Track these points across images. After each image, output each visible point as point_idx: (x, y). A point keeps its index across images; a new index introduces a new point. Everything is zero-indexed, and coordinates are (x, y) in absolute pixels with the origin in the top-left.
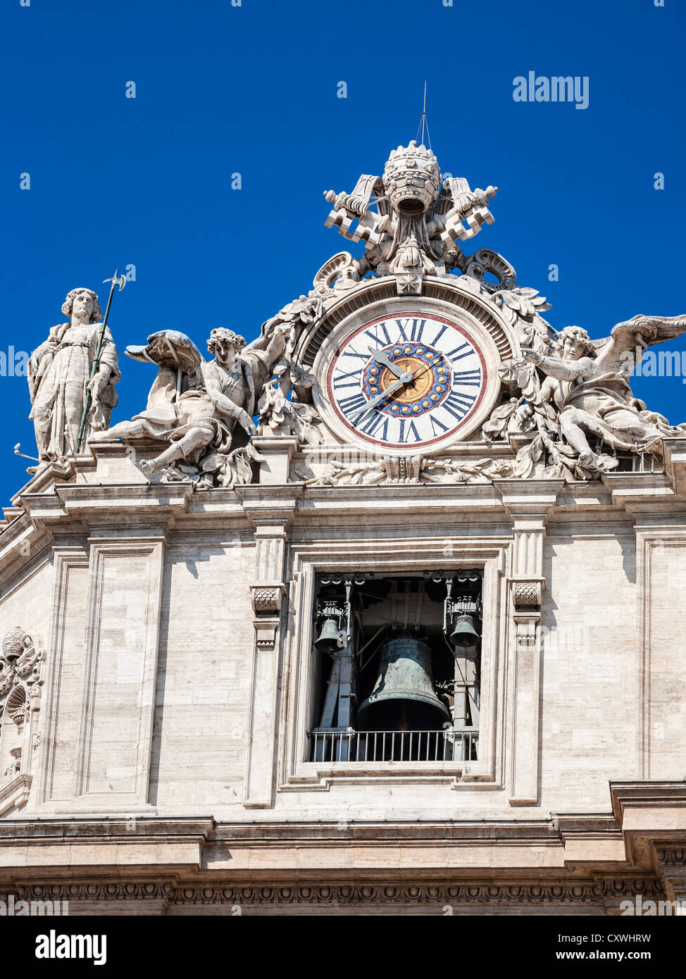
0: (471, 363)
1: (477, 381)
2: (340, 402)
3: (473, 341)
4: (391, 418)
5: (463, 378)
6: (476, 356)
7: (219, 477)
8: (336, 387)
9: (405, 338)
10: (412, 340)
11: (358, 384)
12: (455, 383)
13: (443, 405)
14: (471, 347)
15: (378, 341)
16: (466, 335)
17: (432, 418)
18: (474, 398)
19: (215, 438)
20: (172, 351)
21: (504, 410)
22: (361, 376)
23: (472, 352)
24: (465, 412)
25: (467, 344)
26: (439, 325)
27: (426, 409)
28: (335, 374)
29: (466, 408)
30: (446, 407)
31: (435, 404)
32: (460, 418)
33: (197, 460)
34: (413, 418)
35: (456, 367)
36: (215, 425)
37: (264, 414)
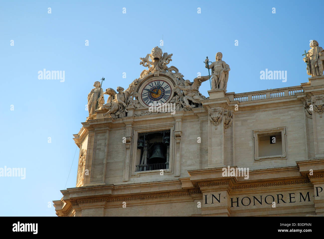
0: (169, 89)
1: (170, 92)
2: (143, 99)
3: (169, 85)
4: (153, 101)
5: (167, 92)
6: (170, 87)
7: (119, 116)
8: (143, 96)
9: (156, 85)
10: (157, 85)
11: (147, 95)
12: (166, 93)
13: (163, 98)
14: (169, 86)
15: (151, 86)
16: (168, 83)
17: (161, 100)
18: (169, 96)
19: (119, 108)
20: (110, 92)
21: (174, 98)
22: (147, 93)
23: (169, 87)
24: (167, 99)
25: (168, 85)
26: (163, 82)
27: (160, 99)
28: (143, 94)
29: (167, 98)
30: (164, 98)
31: (162, 98)
32: (166, 100)
33: (115, 113)
34: (157, 101)
35: (166, 90)
36: (118, 106)
37: (128, 103)
